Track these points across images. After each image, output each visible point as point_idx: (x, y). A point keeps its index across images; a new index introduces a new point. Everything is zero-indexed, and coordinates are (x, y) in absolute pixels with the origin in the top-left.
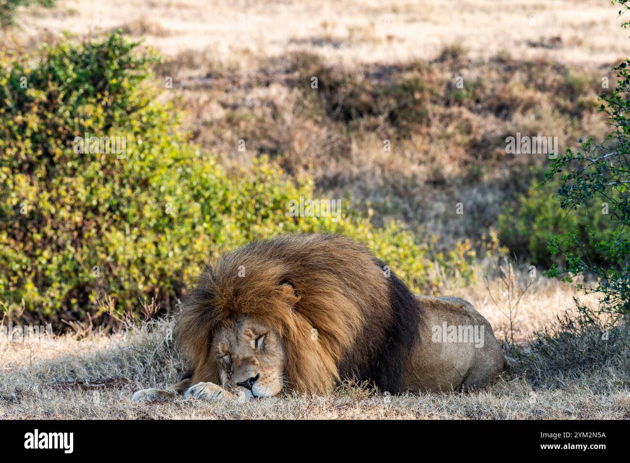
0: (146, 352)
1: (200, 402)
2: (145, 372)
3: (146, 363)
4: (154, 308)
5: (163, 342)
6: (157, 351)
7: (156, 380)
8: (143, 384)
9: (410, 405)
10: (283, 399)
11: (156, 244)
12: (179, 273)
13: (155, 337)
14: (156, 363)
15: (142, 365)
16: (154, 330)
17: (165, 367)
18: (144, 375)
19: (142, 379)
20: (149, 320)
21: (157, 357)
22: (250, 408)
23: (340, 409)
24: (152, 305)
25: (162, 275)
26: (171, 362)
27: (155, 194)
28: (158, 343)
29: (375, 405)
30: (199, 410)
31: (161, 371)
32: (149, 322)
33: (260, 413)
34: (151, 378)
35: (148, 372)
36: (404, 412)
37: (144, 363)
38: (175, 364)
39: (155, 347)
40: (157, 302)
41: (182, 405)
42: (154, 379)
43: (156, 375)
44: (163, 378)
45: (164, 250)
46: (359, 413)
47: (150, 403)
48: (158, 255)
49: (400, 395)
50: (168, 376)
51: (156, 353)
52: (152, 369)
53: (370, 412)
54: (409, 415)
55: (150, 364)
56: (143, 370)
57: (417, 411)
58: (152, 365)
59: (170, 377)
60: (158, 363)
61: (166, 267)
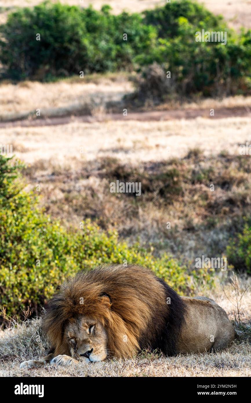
0: (26, 339)
1: (59, 367)
2: (26, 351)
3: (26, 345)
4: (29, 312)
5: (36, 332)
6: (32, 338)
7: (33, 355)
8: (25, 357)
9: (182, 362)
10: (108, 362)
11: (28, 274)
12: (42, 290)
13: (31, 330)
14: (33, 345)
15: (24, 346)
16: (30, 326)
17: (38, 347)
18: (25, 352)
19: (25, 355)
20: (26, 320)
21: (33, 341)
22: (89, 369)
23: (141, 367)
24: (28, 311)
25: (33, 292)
26: (42, 345)
27: (26, 245)
28: (33, 333)
29: (162, 363)
30: (59, 372)
31: (35, 349)
32: (27, 322)
33: (95, 371)
34: (30, 354)
35: (28, 351)
36: (179, 366)
37: (25, 345)
38: (44, 345)
39: (31, 336)
40: (31, 308)
41: (49, 369)
42: (32, 354)
43: (33, 352)
44: (37, 353)
45: (33, 277)
46: (153, 368)
47: (30, 369)
48: (29, 280)
49: (176, 356)
50: (40, 352)
51: (32, 339)
52: (30, 348)
53: (159, 367)
54: (181, 367)
55: (29, 345)
56: (25, 349)
57: (186, 365)
58: (30, 346)
59: (41, 353)
60: (34, 345)
61: (34, 288)
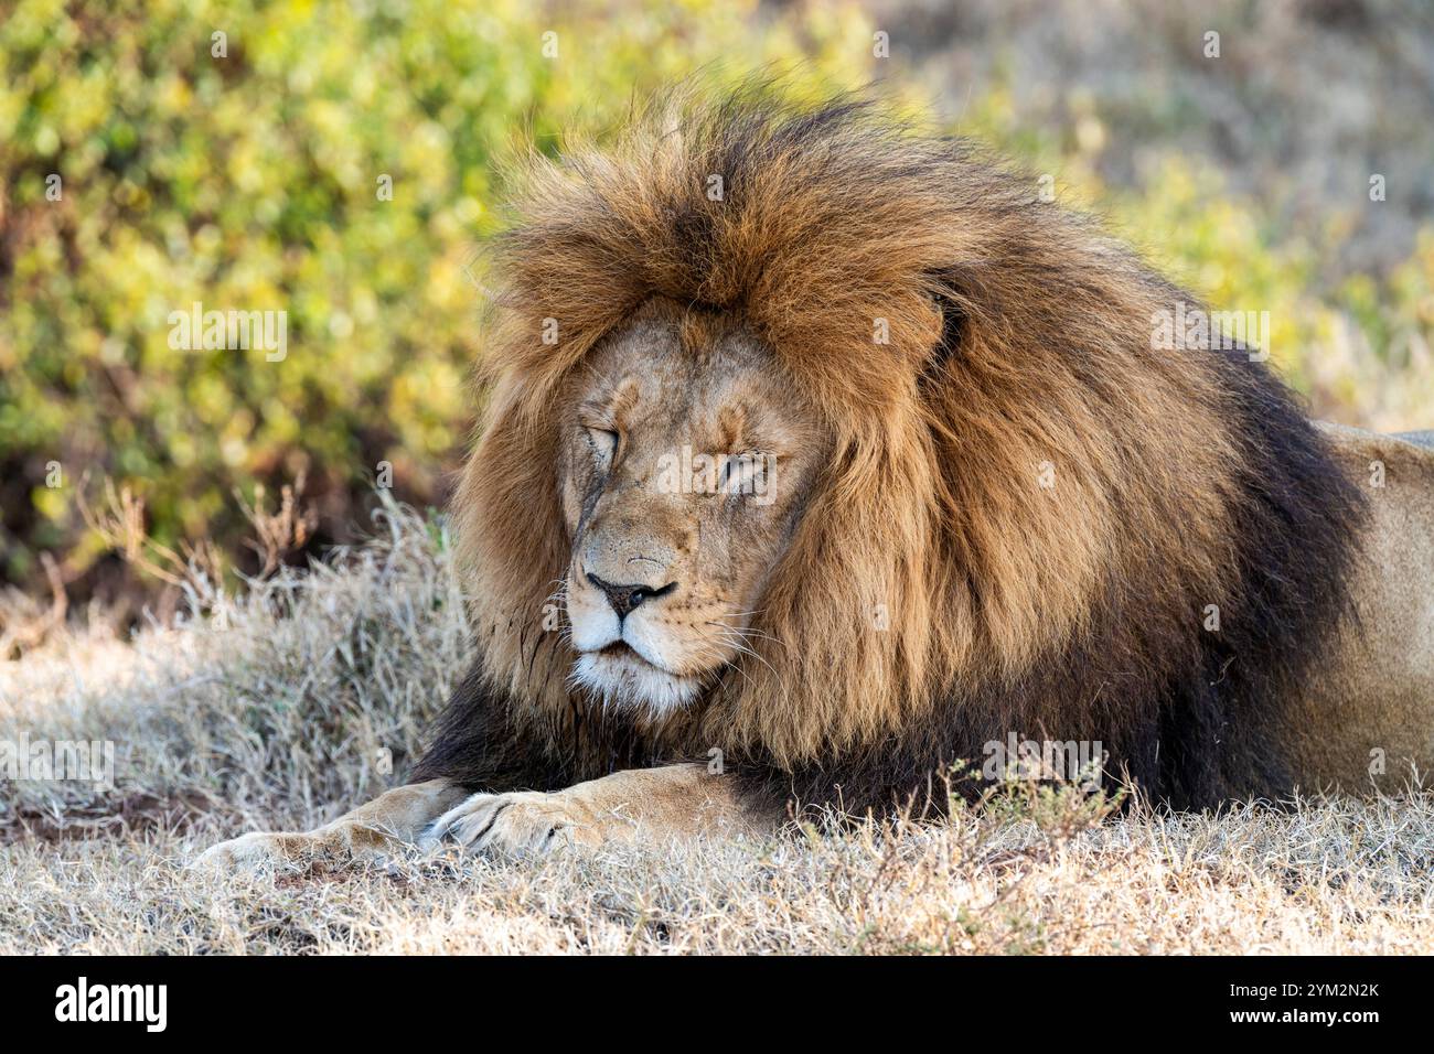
0: (270, 690)
1: (480, 867)
2: (270, 767)
3: (273, 731)
4: (293, 527)
5: (332, 652)
6: (311, 684)
7: (314, 793)
8: (265, 809)
9: (1260, 847)
10: (788, 843)
11: (286, 287)
12: (376, 394)
13: (300, 633)
14: (312, 732)
15: (257, 738)
16: (297, 610)
17: (346, 745)
18: (265, 778)
19: (259, 793)
20: (276, 572)
21: (312, 709)
22: (665, 882)
23: (1000, 871)
24: (285, 517)
25: (315, 404)
26: (368, 729)
27: (271, 103)
28: (313, 655)
29: (1131, 848)
30: (479, 896)
31: (328, 759)
32: (275, 582)
33: (704, 897)
34: (295, 784)
35: (284, 766)
36: (1238, 871)
37: (265, 733)
38: (382, 730)
39: (304, 672)
40: (302, 504)
41: (416, 880)
42: (307, 791)
43: (311, 776)
44: (339, 784)
45: (317, 310)
46: (1072, 881)
47: (295, 877)
48: (297, 331)
49: (1226, 809)
50: (357, 776)
51: (308, 696)
52: (296, 752)
53: (1113, 875)
54: (1256, 880)
55: (286, 733)
56: (261, 758)
57: (1287, 865)
58: (294, 738)
59: (364, 780)
60: (318, 732)
61: (327, 377)
